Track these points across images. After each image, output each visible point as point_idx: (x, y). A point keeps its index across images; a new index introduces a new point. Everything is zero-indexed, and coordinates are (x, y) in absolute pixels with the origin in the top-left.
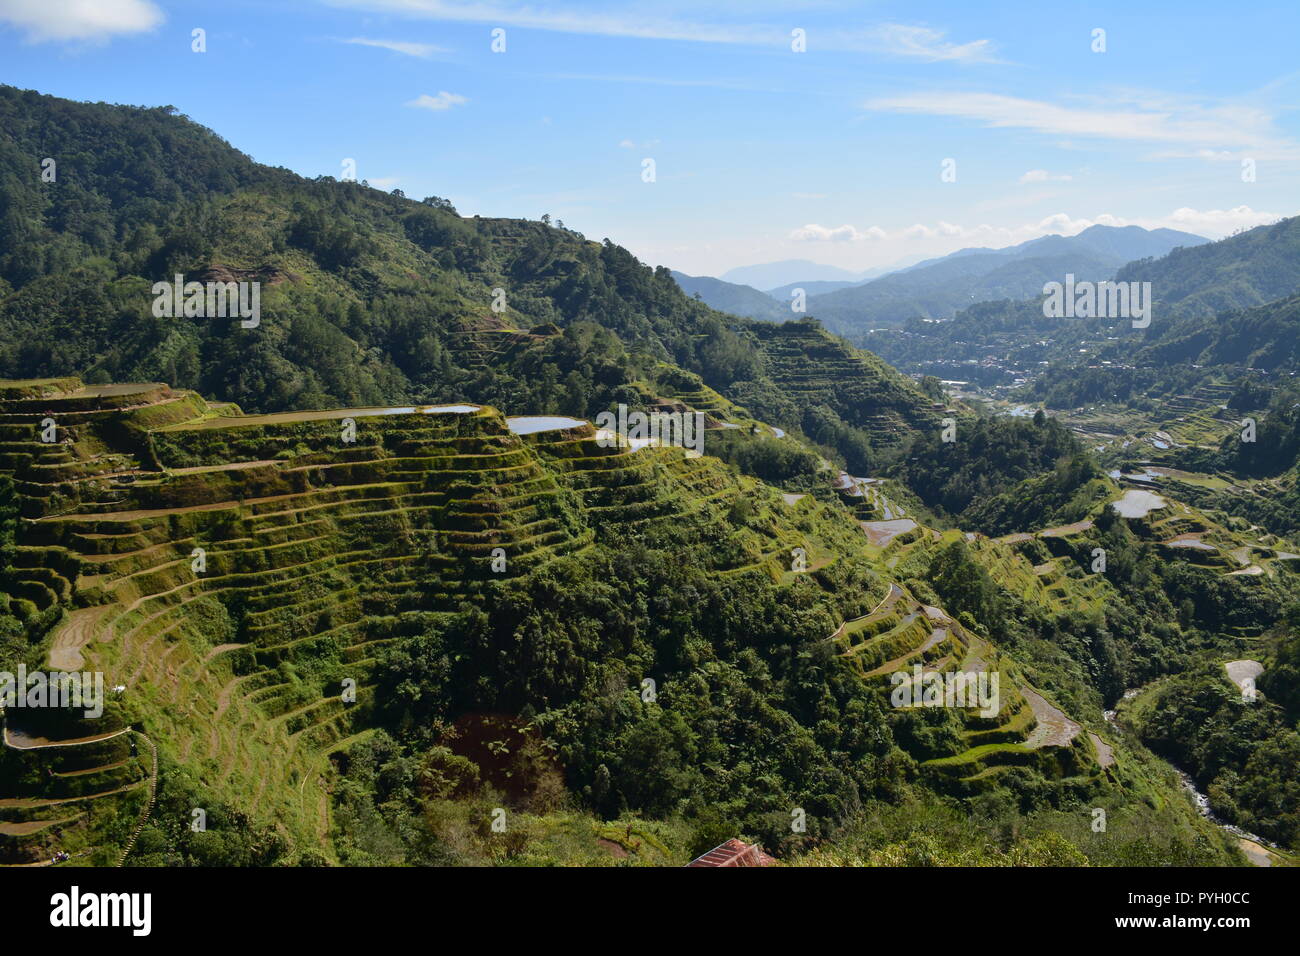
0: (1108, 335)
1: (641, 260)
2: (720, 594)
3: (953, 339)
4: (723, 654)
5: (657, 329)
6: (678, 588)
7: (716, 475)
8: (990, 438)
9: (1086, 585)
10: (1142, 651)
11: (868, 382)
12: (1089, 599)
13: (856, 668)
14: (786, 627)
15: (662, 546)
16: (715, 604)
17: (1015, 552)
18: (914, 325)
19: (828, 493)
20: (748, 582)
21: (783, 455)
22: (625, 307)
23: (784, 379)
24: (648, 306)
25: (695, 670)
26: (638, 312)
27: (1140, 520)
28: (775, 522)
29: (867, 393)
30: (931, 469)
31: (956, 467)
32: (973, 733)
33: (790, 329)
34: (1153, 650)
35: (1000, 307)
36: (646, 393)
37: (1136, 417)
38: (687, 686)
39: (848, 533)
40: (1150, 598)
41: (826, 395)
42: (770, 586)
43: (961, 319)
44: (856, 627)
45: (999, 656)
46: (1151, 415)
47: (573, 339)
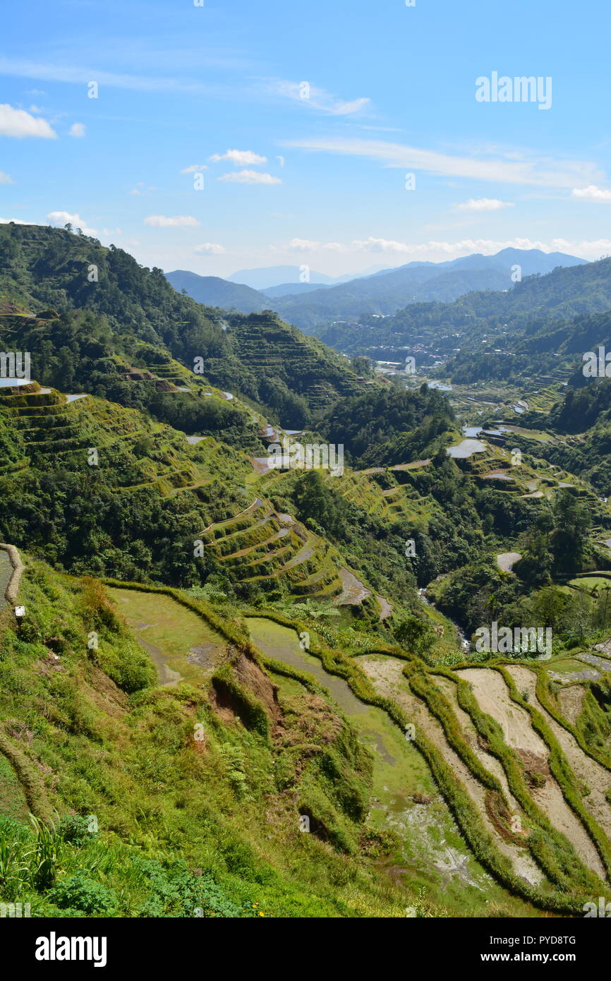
0: (503, 330)
1: (138, 262)
2: (119, 503)
3: (393, 330)
4: (118, 543)
5: (149, 316)
6: (88, 498)
7: (131, 421)
8: (388, 403)
9: (419, 504)
10: (455, 549)
11: (310, 361)
12: (420, 513)
13: (215, 553)
14: (167, 526)
15: (80, 469)
16: (114, 509)
17: (370, 480)
18: (366, 319)
19: (253, 439)
20: (141, 495)
21: (220, 412)
22: (123, 298)
23: (248, 357)
24: (143, 298)
25: (96, 554)
26: (134, 302)
27: (465, 460)
28: (172, 455)
29: (308, 369)
30: (345, 424)
31: (363, 423)
32: (296, 597)
33: (254, 319)
34: (461, 548)
35: (428, 307)
36: (121, 364)
37: (512, 391)
38: (89, 565)
39: (237, 464)
40: (464, 513)
41: (277, 369)
42: (159, 498)
43: (400, 315)
44: (220, 526)
45: (327, 547)
46: (522, 389)
47: (67, 322)
